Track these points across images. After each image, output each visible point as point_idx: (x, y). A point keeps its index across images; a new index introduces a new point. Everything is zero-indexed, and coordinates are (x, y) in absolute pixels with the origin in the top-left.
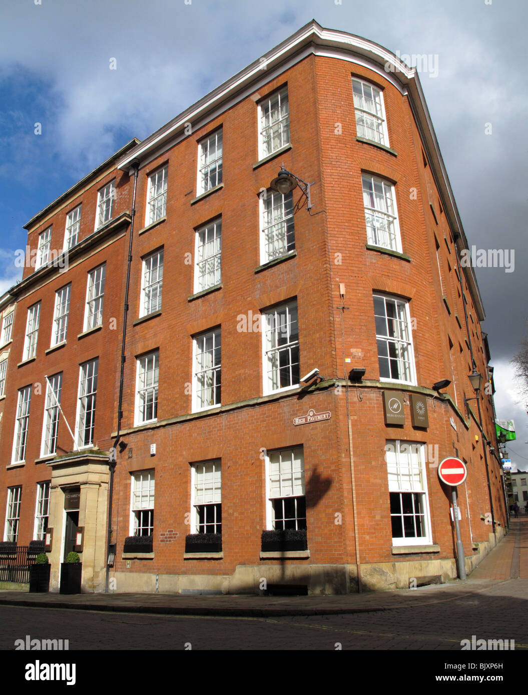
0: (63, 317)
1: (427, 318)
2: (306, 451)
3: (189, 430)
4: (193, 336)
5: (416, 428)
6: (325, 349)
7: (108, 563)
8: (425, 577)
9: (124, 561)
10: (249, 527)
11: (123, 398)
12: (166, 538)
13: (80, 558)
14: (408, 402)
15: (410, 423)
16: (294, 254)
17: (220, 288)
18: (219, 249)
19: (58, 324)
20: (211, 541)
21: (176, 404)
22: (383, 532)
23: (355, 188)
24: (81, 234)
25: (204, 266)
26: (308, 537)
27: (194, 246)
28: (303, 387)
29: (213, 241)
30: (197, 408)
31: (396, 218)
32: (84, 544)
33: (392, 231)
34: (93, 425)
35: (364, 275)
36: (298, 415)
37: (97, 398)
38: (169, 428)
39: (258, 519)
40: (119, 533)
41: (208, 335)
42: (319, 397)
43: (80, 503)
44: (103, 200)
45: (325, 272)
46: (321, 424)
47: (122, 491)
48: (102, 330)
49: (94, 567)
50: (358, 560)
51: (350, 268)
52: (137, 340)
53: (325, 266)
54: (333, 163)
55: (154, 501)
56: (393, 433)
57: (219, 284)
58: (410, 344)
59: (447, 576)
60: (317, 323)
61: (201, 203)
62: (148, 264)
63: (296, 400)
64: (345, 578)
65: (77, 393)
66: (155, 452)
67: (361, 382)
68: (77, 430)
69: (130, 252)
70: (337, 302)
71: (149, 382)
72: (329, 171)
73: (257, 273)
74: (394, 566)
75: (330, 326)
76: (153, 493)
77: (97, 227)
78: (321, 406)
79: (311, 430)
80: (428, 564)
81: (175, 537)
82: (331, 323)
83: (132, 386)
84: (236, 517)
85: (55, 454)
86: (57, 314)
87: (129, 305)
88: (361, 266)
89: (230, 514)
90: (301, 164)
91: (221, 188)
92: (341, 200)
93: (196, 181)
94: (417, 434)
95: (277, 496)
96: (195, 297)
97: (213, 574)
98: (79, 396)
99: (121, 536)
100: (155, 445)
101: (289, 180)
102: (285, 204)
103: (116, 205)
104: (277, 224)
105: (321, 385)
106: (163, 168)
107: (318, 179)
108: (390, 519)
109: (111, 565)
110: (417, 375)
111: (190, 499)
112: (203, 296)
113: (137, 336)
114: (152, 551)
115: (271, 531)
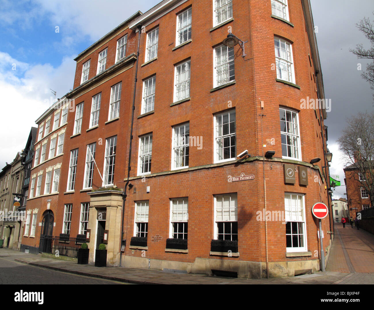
0: (96, 112)
1: (308, 122)
2: (239, 196)
3: (169, 180)
4: (172, 127)
5: (301, 185)
6: (252, 139)
7: (121, 250)
8: (303, 270)
9: (130, 250)
10: (204, 237)
11: (131, 159)
12: (155, 239)
13: (106, 247)
14: (297, 171)
15: (298, 183)
16: (234, 83)
17: (189, 100)
18: (188, 77)
19: (94, 115)
20: (181, 243)
21: (162, 164)
22: (281, 244)
23: (270, 45)
24: (107, 65)
25: (179, 87)
26: (238, 245)
27: (174, 75)
28: (238, 160)
29: (185, 72)
30: (174, 168)
31: (292, 64)
32: (108, 240)
33: (290, 71)
34: (113, 173)
35: (274, 96)
36: (235, 175)
37: (116, 158)
38: (157, 178)
39: (209, 233)
40: (128, 234)
41: (182, 126)
42: (248, 166)
43: (107, 216)
44: (120, 46)
45: (253, 94)
46: (248, 182)
47: (130, 211)
48: (119, 120)
49: (113, 252)
50: (267, 260)
51: (267, 92)
52: (139, 127)
53: (253, 90)
54: (258, 30)
55: (148, 218)
56: (288, 188)
57: (189, 98)
58: (298, 137)
59: (315, 269)
60: (247, 123)
61: (178, 50)
62: (146, 83)
63: (233, 167)
64: (260, 270)
65: (104, 154)
66: (149, 191)
67: (272, 159)
68: (104, 175)
69: (136, 76)
70: (259, 112)
71: (146, 151)
72: (256, 35)
73: (212, 92)
74: (287, 263)
75: (255, 126)
76: (148, 213)
77: (116, 61)
78: (249, 171)
79: (242, 184)
80: (305, 262)
81: (160, 239)
82: (256, 124)
83: (137, 153)
84: (196, 231)
85: (91, 188)
86: (92, 110)
87: (136, 107)
88: (273, 91)
89: (192, 229)
90: (239, 30)
91: (190, 42)
92: (262, 52)
93: (175, 37)
94: (302, 189)
95: (220, 221)
96: (174, 104)
97: (182, 261)
98: (105, 156)
99: (129, 236)
100: (149, 187)
101: (234, 39)
102: (228, 53)
103: (128, 49)
104: (224, 64)
105: (249, 159)
106: (156, 29)
107: (250, 39)
108: (286, 237)
109: (123, 251)
110: (302, 155)
111: (169, 218)
112: (179, 104)
113: (139, 125)
114: (147, 246)
115: (217, 240)
